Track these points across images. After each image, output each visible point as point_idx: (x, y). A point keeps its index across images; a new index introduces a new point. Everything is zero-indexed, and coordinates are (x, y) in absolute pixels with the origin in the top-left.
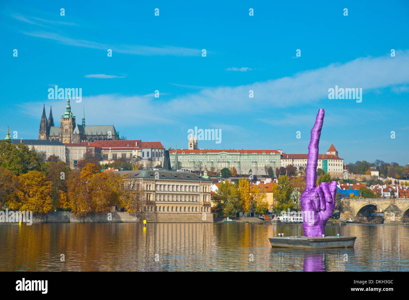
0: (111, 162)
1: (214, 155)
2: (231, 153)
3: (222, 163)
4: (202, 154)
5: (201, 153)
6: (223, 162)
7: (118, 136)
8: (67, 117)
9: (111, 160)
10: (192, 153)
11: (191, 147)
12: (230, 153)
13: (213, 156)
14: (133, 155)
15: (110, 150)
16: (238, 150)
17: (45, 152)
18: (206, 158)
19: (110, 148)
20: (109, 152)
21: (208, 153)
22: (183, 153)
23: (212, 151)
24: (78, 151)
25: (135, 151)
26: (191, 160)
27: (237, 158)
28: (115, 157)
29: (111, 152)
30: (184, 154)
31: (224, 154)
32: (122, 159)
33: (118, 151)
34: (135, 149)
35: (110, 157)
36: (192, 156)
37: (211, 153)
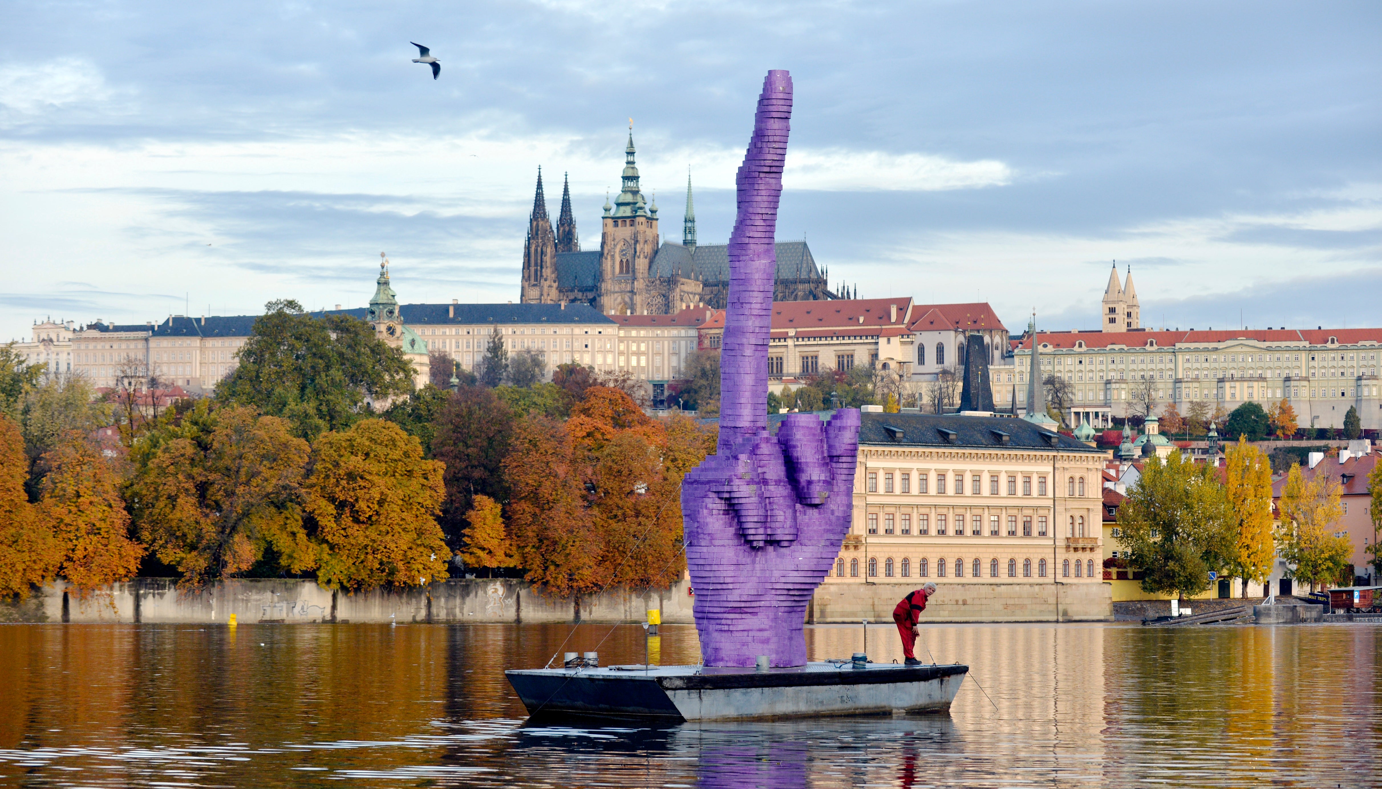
0: (794, 388)
1: (1206, 350)
2: (1274, 344)
3: (1238, 384)
4: (1155, 347)
5: (1152, 344)
6: (1242, 379)
7: (825, 283)
8: (627, 211)
9: (796, 379)
10: (1117, 347)
11: (1112, 321)
12: (1268, 344)
13: (1202, 357)
14: (882, 356)
15: (791, 337)
16: (1302, 332)
17: (542, 352)
18: (1172, 366)
19: (792, 332)
20: (787, 346)
21: (1178, 345)
22: (1080, 346)
23: (1195, 336)
24: (666, 343)
25: (889, 341)
26: (1113, 374)
27: (1298, 364)
28: (810, 364)
29: (795, 346)
30: (1084, 348)
31: (1245, 349)
32: (836, 373)
33: (823, 341)
34: (889, 336)
35: (793, 366)
36: (1117, 358)
37: (1193, 345)
